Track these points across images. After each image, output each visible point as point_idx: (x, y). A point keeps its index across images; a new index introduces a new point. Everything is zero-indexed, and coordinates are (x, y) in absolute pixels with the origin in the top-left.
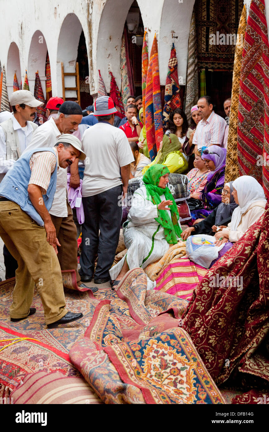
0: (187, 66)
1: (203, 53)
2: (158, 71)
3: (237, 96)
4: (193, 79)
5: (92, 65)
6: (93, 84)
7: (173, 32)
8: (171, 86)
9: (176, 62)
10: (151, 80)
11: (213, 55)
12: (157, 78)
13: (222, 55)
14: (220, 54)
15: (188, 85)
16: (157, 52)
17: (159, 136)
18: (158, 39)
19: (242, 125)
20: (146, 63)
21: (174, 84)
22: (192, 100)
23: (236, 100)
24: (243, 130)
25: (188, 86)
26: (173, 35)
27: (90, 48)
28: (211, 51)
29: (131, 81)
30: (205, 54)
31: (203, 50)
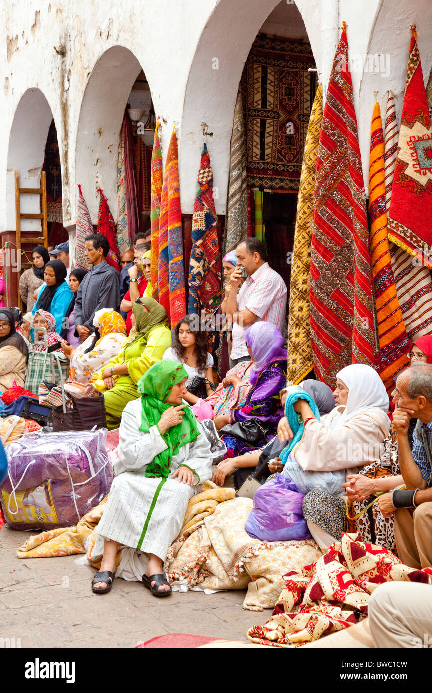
0: (229, 181)
1: (255, 163)
2: (177, 190)
3: (305, 235)
4: (238, 204)
5: (67, 176)
6: (69, 209)
7: (205, 125)
8: (203, 215)
9: (210, 174)
10: (166, 205)
11: (273, 166)
12: (177, 201)
13: (288, 166)
14: (284, 165)
15: (230, 214)
16: (176, 158)
17: (178, 300)
18: (179, 136)
19: (317, 285)
20: (157, 176)
21: (207, 212)
22: (236, 239)
23: (303, 241)
24: (318, 293)
25: (231, 216)
26: (204, 130)
27: (64, 147)
28: (270, 160)
29: (132, 206)
30: (258, 163)
31: (255, 156)
